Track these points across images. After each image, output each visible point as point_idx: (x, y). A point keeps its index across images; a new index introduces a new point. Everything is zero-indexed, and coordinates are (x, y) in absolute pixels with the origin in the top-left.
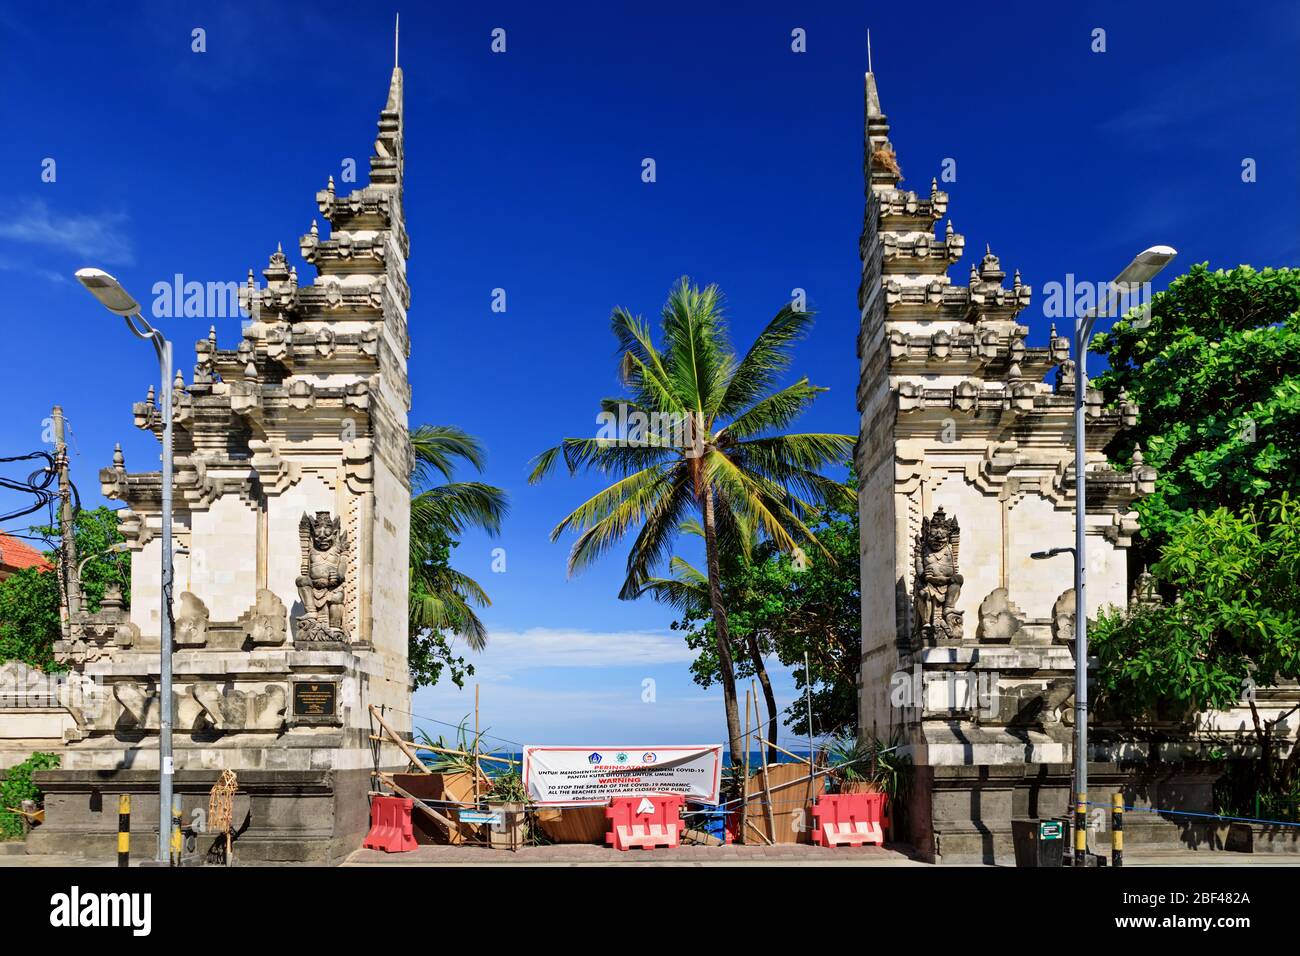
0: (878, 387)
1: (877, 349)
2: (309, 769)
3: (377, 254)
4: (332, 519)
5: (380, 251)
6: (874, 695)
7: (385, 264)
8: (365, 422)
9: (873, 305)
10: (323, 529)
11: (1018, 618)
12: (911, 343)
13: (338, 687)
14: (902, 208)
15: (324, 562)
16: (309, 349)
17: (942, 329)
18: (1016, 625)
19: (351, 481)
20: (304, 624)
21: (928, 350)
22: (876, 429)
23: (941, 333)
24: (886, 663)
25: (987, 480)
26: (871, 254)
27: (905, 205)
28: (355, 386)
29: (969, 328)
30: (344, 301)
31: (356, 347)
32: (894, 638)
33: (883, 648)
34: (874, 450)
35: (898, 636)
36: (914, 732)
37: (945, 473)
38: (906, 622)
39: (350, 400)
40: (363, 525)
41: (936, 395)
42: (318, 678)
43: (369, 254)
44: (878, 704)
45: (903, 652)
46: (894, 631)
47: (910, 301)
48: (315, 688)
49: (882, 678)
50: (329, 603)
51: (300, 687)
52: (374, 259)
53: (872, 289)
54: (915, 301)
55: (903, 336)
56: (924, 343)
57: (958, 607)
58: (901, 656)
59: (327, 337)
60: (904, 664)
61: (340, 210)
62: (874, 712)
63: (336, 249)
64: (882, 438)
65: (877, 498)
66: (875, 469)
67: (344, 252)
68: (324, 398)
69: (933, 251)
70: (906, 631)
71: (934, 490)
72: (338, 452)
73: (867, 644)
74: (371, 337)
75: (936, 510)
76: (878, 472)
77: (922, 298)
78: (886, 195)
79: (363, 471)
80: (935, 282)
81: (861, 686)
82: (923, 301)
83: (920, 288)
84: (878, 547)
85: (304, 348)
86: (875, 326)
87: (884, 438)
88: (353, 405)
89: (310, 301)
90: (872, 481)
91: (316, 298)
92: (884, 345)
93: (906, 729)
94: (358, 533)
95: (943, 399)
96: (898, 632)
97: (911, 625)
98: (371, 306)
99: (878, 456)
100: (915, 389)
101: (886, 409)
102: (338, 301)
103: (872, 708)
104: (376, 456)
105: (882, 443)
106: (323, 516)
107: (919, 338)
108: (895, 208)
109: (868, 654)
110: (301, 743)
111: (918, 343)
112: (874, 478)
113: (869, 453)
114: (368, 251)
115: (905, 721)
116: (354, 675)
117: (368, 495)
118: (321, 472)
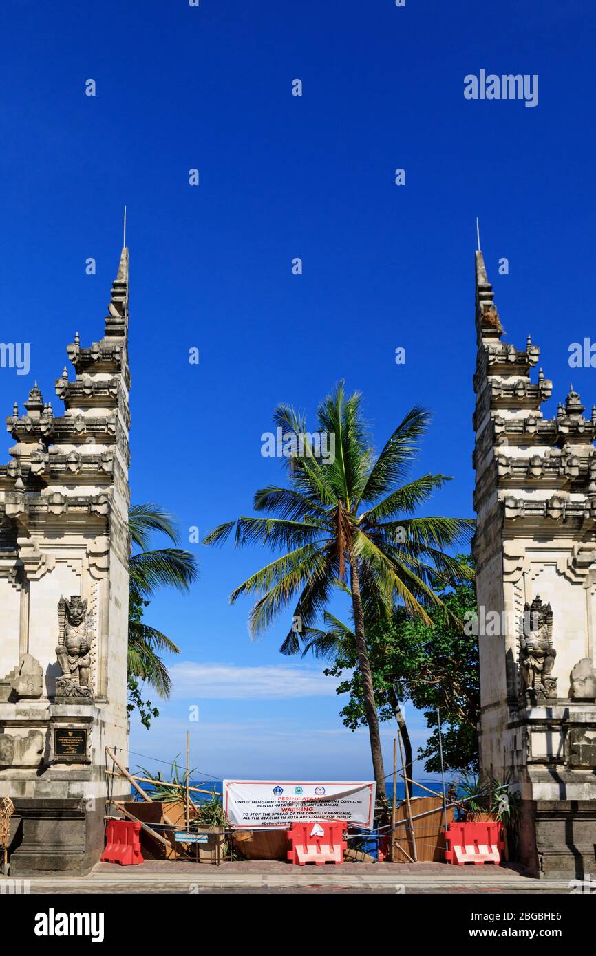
0: (489, 497)
1: (488, 465)
2: (66, 797)
3: (112, 393)
4: (82, 601)
5: (114, 391)
6: (491, 741)
7: (117, 400)
8: (104, 523)
9: (484, 431)
10: (76, 609)
12: (514, 465)
13: (88, 734)
14: (505, 358)
15: (76, 635)
16: (62, 467)
17: (536, 453)
19: (93, 569)
20: (62, 683)
21: (526, 469)
22: (488, 529)
23: (536, 457)
24: (500, 716)
25: (573, 572)
26: (482, 391)
27: (507, 356)
28: (98, 497)
29: (557, 452)
31: (97, 466)
32: (505, 697)
33: (497, 704)
34: (487, 546)
35: (508, 695)
36: (522, 773)
37: (541, 566)
38: (514, 684)
39: (94, 508)
40: (102, 603)
41: (533, 506)
42: (73, 726)
43: (106, 393)
44: (494, 748)
45: (512, 708)
46: (505, 691)
47: (512, 431)
48: (70, 734)
50: (80, 667)
51: (61, 733)
52: (109, 396)
53: (483, 419)
54: (516, 431)
55: (507, 459)
56: (523, 464)
57: (553, 674)
58: (511, 711)
59: (75, 457)
60: (513, 718)
61: (84, 358)
62: (491, 756)
63: (81, 389)
64: (493, 535)
65: (490, 583)
66: (488, 560)
67: (88, 391)
68: (75, 506)
69: (529, 392)
70: (514, 691)
71: (533, 579)
72: (84, 546)
73: (485, 700)
74: (108, 458)
75: (535, 598)
76: (490, 563)
77: (521, 429)
78: (493, 348)
79: (102, 562)
80: (531, 417)
81: (481, 733)
82: (522, 431)
83: (520, 421)
85: (58, 466)
86: (486, 447)
87: (495, 538)
88: (96, 511)
89: (62, 429)
91: (65, 427)
92: (493, 465)
93: (516, 770)
94: (98, 610)
95: (538, 509)
96: (508, 692)
97: (518, 688)
98: (108, 433)
99: (490, 551)
100: (517, 502)
101: (495, 516)
102: (83, 429)
103: (490, 752)
104: (111, 551)
105: (493, 542)
106: (76, 599)
107: (520, 461)
108: (500, 358)
109: (486, 707)
110: (60, 777)
111: (519, 465)
112: (487, 567)
113: (483, 545)
114: (105, 390)
115: (515, 764)
116: (97, 724)
117: (105, 580)
118: (70, 563)
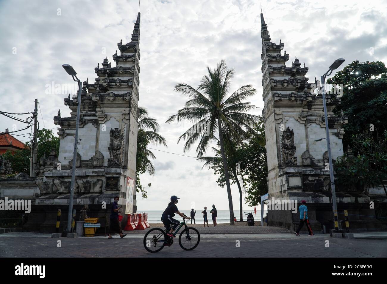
0: (269, 94)
1: (267, 84)
2: (109, 204)
3: (133, 59)
4: (119, 130)
5: (134, 58)
6: (273, 183)
7: (135, 61)
8: (128, 103)
9: (266, 72)
10: (116, 133)
11: (313, 159)
12: (277, 82)
13: (119, 179)
14: (272, 47)
15: (116, 142)
16: (114, 84)
17: (285, 78)
18: (312, 161)
19: (124, 120)
20: (110, 160)
21: (282, 84)
22: (269, 106)
23: (285, 79)
24: (275, 173)
25: (301, 119)
26: (264, 59)
27: (273, 46)
28: (126, 94)
29: (293, 78)
30: (124, 71)
31: (126, 84)
32: (278, 165)
33: (274, 169)
34: (268, 111)
35: (279, 165)
36: (285, 193)
37: (289, 118)
38: (280, 160)
39: (125, 98)
40: (126, 132)
41: (285, 96)
42: (113, 176)
43: (131, 59)
44: (274, 186)
45: (280, 169)
46: (277, 163)
47: (276, 71)
48: (112, 179)
49: (275, 177)
50: (117, 154)
51: (108, 179)
52: (132, 60)
53: (265, 68)
54: (277, 71)
55: (275, 80)
56: (280, 82)
57: (295, 156)
58: (280, 170)
59: (119, 80)
60: (281, 173)
61: (123, 48)
62: (273, 188)
63: (122, 58)
64: (270, 107)
65: (270, 125)
66: (269, 117)
67: (124, 58)
68: (118, 97)
69: (281, 58)
70: (281, 163)
71: (286, 122)
72: (121, 112)
73: (269, 168)
74: (131, 81)
75: (287, 128)
76: (270, 117)
77: (279, 70)
78: (268, 44)
79: (127, 117)
80: (282, 66)
81: (268, 181)
82: (279, 71)
83: (279, 68)
84: (271, 139)
85: (113, 83)
86: (267, 78)
87: (271, 108)
88: (126, 99)
89: (115, 71)
90: (268, 120)
91: (116, 70)
92: (270, 83)
93: (283, 192)
94: (125, 134)
95: (287, 97)
96: (278, 163)
97: (282, 162)
98: (131, 72)
99: (269, 113)
100: (279, 94)
101: (271, 100)
102: (122, 71)
103: (272, 187)
104: (131, 113)
105: (270, 110)
106: (117, 130)
107: (279, 81)
108: (270, 47)
109: (270, 171)
110: (107, 196)
111: (279, 82)
112: (269, 119)
113: (267, 112)
114: (130, 58)
115: (282, 190)
116: (123, 176)
117: (128, 124)
118: (115, 117)
